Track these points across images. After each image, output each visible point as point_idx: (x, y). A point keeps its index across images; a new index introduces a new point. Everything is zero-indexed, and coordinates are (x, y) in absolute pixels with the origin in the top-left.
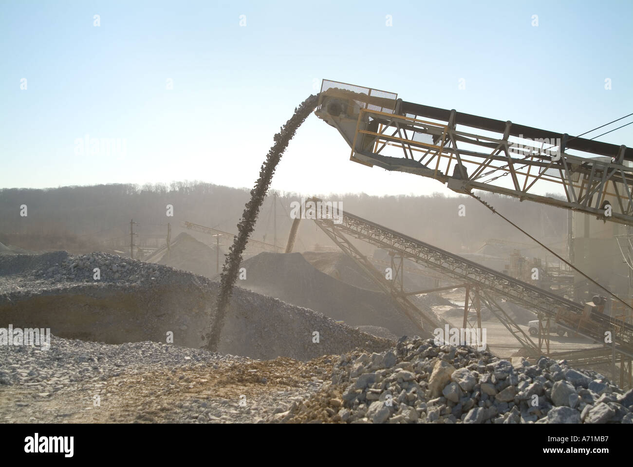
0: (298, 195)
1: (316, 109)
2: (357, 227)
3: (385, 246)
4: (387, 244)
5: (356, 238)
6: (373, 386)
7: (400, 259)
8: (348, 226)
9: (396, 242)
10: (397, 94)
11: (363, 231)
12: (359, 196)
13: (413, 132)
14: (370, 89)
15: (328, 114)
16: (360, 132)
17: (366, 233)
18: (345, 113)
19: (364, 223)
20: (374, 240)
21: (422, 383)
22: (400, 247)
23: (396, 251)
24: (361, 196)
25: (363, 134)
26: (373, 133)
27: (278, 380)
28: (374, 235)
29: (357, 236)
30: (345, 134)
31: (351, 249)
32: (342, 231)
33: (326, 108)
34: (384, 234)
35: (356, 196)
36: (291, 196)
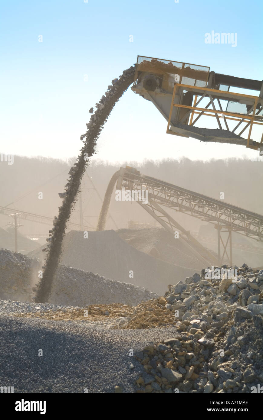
0: (105, 163)
1: (132, 85)
2: (178, 198)
3: (210, 218)
4: (213, 216)
5: (177, 211)
6: (186, 290)
7: (228, 233)
8: (168, 198)
9: (222, 214)
10: (209, 68)
11: (184, 203)
12: (179, 161)
13: (227, 101)
14: (184, 64)
15: (144, 89)
16: (175, 106)
17: (188, 205)
18: (160, 87)
19: (185, 193)
20: (197, 212)
21: (216, 287)
22: (227, 220)
23: (224, 224)
24: (181, 161)
25: (179, 107)
26: (188, 107)
27: (117, 314)
28: (197, 206)
29: (177, 208)
30: (161, 108)
31: (172, 224)
32: (161, 204)
33: (142, 83)
34: (209, 205)
35: (176, 162)
36: (96, 164)
